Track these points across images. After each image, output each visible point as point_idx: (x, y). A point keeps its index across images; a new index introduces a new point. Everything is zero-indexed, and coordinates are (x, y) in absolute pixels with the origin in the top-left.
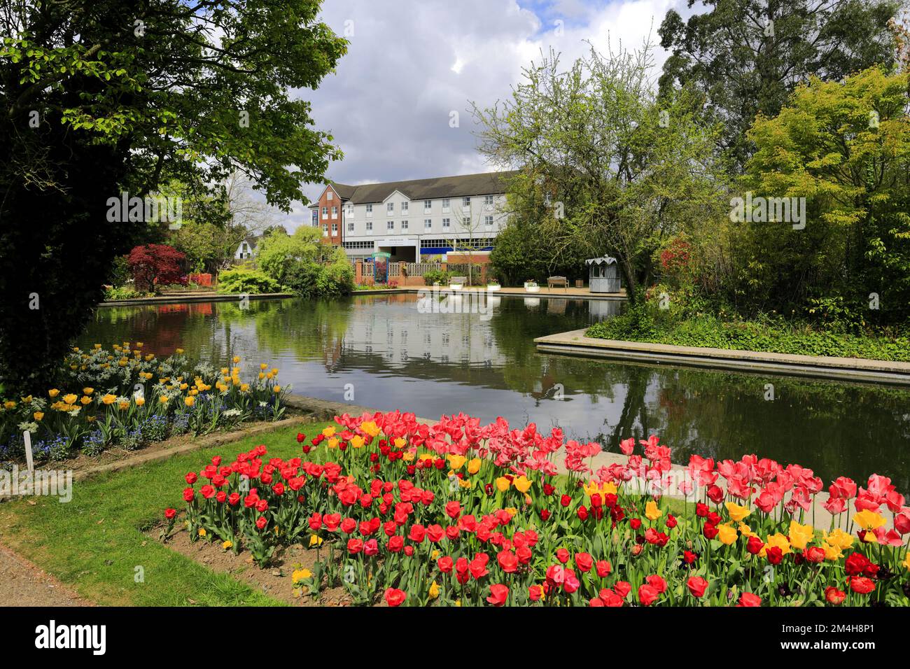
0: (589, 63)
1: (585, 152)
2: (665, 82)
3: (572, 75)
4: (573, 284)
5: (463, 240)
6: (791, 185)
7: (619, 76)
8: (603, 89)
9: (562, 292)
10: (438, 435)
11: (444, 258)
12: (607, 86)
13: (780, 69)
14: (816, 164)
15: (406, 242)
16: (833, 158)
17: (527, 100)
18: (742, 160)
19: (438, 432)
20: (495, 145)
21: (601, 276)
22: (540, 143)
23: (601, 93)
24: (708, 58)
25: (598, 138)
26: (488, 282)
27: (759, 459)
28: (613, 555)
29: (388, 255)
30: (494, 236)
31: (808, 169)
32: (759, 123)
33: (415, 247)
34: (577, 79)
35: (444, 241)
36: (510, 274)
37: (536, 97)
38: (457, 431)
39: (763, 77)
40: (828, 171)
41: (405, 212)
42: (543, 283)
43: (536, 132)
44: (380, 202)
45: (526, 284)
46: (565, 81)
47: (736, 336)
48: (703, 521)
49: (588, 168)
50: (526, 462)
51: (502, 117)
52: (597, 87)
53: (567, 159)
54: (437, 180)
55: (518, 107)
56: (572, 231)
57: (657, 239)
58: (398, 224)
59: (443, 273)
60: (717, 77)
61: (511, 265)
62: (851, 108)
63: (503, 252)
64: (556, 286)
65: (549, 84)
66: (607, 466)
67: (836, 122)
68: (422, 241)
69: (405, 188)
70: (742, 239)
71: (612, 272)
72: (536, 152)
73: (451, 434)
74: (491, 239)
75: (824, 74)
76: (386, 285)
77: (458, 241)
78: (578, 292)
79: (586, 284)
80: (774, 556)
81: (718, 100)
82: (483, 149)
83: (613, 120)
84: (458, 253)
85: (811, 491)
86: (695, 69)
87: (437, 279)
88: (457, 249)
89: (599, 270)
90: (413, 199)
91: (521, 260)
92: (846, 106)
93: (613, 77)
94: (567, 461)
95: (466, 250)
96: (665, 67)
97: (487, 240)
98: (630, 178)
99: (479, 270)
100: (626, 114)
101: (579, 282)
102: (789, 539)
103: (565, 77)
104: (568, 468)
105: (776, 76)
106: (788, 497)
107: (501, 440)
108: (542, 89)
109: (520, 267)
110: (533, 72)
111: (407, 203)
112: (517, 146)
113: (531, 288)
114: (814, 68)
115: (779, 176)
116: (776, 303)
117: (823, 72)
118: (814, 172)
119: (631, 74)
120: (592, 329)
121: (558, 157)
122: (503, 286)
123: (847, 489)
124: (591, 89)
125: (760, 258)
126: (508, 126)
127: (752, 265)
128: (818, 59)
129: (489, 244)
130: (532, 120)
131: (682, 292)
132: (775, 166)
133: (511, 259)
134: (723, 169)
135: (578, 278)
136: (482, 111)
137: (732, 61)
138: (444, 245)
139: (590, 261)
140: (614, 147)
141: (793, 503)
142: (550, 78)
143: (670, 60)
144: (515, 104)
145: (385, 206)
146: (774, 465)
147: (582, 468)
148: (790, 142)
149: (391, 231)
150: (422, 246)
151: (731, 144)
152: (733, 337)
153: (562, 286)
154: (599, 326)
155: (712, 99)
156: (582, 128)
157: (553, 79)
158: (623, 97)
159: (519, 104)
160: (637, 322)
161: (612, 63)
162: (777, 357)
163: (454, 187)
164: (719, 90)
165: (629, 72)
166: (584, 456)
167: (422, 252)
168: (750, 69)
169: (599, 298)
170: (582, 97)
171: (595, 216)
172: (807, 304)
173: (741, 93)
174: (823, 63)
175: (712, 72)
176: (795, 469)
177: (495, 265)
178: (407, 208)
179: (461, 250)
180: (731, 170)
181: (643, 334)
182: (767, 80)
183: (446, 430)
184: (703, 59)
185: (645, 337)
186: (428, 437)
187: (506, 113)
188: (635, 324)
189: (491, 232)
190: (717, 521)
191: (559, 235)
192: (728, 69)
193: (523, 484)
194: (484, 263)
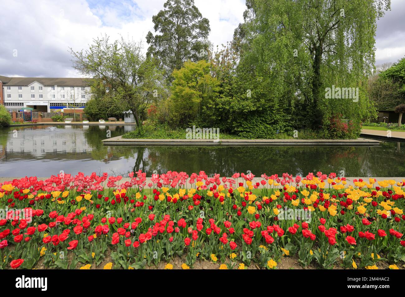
0: (121, 42)
1: (120, 74)
2: (148, 54)
3: (114, 45)
4: (118, 120)
5: (71, 104)
6: (184, 90)
7: (132, 49)
8: (126, 53)
9: (114, 123)
10: (48, 184)
11: (62, 110)
12: (127, 52)
13: (181, 56)
14: (190, 85)
15: (42, 104)
16: (194, 84)
17: (96, 52)
18: (171, 82)
19: (48, 183)
20: (82, 67)
21: (128, 117)
22: (102, 68)
23: (125, 54)
24: (161, 49)
25: (124, 69)
26: (83, 120)
27: (172, 172)
28: (125, 214)
29: (32, 109)
30: (85, 102)
31: (188, 86)
32: (175, 71)
33: (47, 106)
34: (116, 47)
35: (62, 104)
36: (93, 117)
37: (99, 51)
38: (58, 181)
39: (177, 58)
40: (193, 87)
41: (40, 91)
42: (106, 120)
43: (100, 64)
44: (26, 86)
45: (100, 121)
46: (111, 47)
47: (170, 135)
48: (156, 194)
49: (121, 79)
50: (91, 188)
51: (85, 56)
52: (124, 51)
53: (113, 76)
54: (57, 79)
55: (92, 53)
56: (115, 101)
57: (145, 105)
58: (37, 96)
59: (62, 117)
60: (164, 56)
61: (93, 113)
62: (198, 70)
63: (89, 108)
64: (112, 121)
65: (105, 47)
66: (124, 183)
67: (195, 73)
68: (51, 104)
69: (40, 81)
70: (171, 106)
71: (132, 116)
72: (100, 71)
73: (56, 183)
74: (84, 104)
75: (192, 60)
76: (31, 122)
77: (69, 104)
78: (120, 123)
79: (123, 120)
80: (175, 201)
81: (165, 63)
82: (77, 67)
83: (130, 64)
84: (69, 109)
85: (186, 179)
86: (158, 52)
87: (59, 119)
88: (68, 107)
89: (128, 115)
90: (45, 86)
91: (97, 112)
92: (197, 69)
93: (129, 49)
94: (108, 184)
95: (72, 107)
96: (148, 50)
97: (82, 104)
98: (136, 85)
99: (79, 115)
100: (134, 62)
101: (120, 119)
102: (179, 195)
103: (112, 46)
104: (108, 186)
105: (180, 58)
106: (180, 182)
107: (80, 181)
108: (102, 48)
109: (97, 114)
110: (98, 41)
111: (42, 87)
112: (92, 68)
113: (102, 122)
114: (190, 58)
115: (181, 87)
116: (181, 125)
117: (192, 59)
118: (190, 87)
119: (136, 49)
120: (124, 135)
121: (110, 74)
122: (90, 121)
123: (195, 176)
124: (121, 52)
125: (176, 111)
126: (88, 60)
127: (174, 113)
128: (191, 55)
129: (82, 105)
130: (98, 59)
131: (154, 122)
132: (180, 85)
133: (93, 111)
134: (166, 84)
135: (120, 118)
136: (76, 52)
137: (168, 52)
138: (62, 105)
139: (124, 112)
140: (130, 73)
141: (181, 183)
142: (105, 45)
143: (150, 48)
144: (91, 52)
145: (29, 87)
146: (176, 172)
147: (114, 185)
148: (184, 78)
149: (33, 99)
150: (51, 105)
151: (168, 77)
152: (169, 136)
153: (114, 121)
154: (126, 134)
155: (163, 62)
156: (118, 65)
157: (107, 45)
158: (133, 56)
159: (92, 52)
160: (140, 132)
161: (129, 44)
162: (181, 140)
163: (66, 82)
164: (165, 60)
165: (135, 48)
166: (115, 181)
167: (51, 108)
168: (173, 55)
169: (128, 124)
170: (118, 54)
171: (124, 96)
172: (189, 125)
173: (171, 62)
174: (192, 57)
175: (163, 54)
176: (182, 173)
177: (86, 113)
178: (42, 89)
179: (70, 107)
180: (168, 84)
181: (142, 136)
182: (178, 59)
183: (53, 182)
184: (160, 50)
185: (143, 137)
186: (44, 186)
187: (87, 55)
188: (139, 133)
189: (85, 101)
190: (159, 194)
191: (110, 102)
192: (167, 54)
193: (88, 196)
194: (81, 113)
